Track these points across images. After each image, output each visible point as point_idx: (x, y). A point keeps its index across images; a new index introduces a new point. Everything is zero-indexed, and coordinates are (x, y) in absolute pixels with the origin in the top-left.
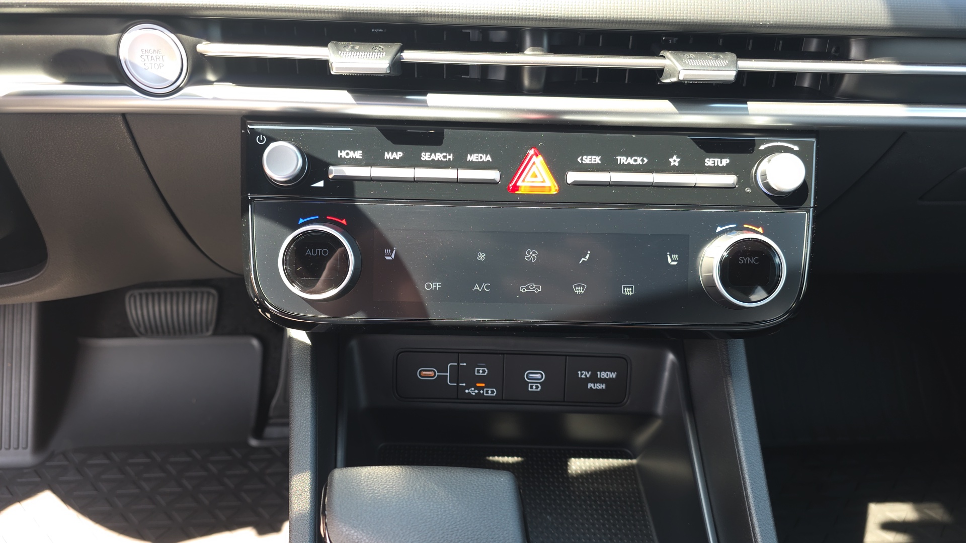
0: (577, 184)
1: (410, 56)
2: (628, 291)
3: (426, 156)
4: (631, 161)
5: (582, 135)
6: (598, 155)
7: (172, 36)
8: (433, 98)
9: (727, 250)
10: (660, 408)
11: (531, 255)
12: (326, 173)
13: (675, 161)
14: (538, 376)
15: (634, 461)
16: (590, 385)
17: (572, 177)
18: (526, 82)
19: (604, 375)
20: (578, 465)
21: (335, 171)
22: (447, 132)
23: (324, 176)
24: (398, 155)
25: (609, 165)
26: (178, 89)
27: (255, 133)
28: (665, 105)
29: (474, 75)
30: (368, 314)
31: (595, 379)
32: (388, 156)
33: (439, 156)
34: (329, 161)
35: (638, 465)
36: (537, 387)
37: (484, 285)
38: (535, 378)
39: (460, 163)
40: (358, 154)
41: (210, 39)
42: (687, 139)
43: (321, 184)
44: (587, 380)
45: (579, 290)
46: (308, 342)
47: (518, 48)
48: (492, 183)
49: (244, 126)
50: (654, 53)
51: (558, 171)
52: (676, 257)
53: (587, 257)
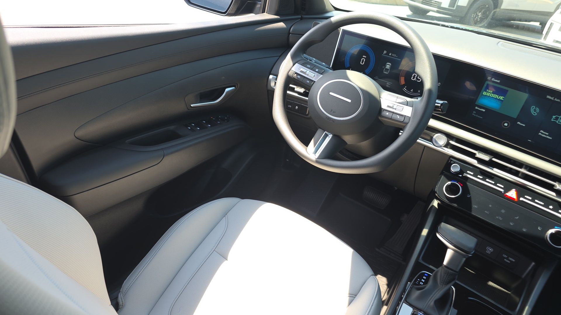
0: (522, 201)
1: (494, 159)
2: (524, 230)
3: (487, 180)
4: (539, 202)
5: (529, 192)
6: (531, 197)
7: (446, 138)
8: (495, 169)
9: (555, 231)
10: (524, 276)
11: (503, 211)
12: (463, 174)
13: (551, 207)
14: (491, 250)
15: (510, 293)
16: (505, 260)
17: (521, 199)
18: (520, 175)
19: (511, 259)
20: (491, 283)
21: (465, 174)
22: (495, 177)
23: (462, 174)
24: (481, 177)
25: (533, 201)
26: (441, 147)
27: (451, 160)
28: (554, 194)
29: (508, 169)
30: (458, 205)
31: (507, 259)
32: (479, 176)
33: (491, 181)
34: (464, 172)
35: (510, 294)
36: (489, 252)
37: (488, 212)
38: (489, 250)
39: (495, 184)
40: (472, 173)
41: (453, 141)
42: (556, 204)
43: (461, 176)
44: (505, 258)
45: (512, 224)
46: (437, 208)
47: (521, 168)
48: (501, 192)
49: (450, 158)
50: (555, 181)
51: (519, 196)
52: (541, 228)
53: (518, 218)
